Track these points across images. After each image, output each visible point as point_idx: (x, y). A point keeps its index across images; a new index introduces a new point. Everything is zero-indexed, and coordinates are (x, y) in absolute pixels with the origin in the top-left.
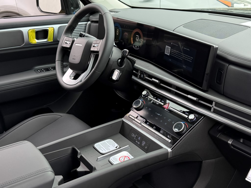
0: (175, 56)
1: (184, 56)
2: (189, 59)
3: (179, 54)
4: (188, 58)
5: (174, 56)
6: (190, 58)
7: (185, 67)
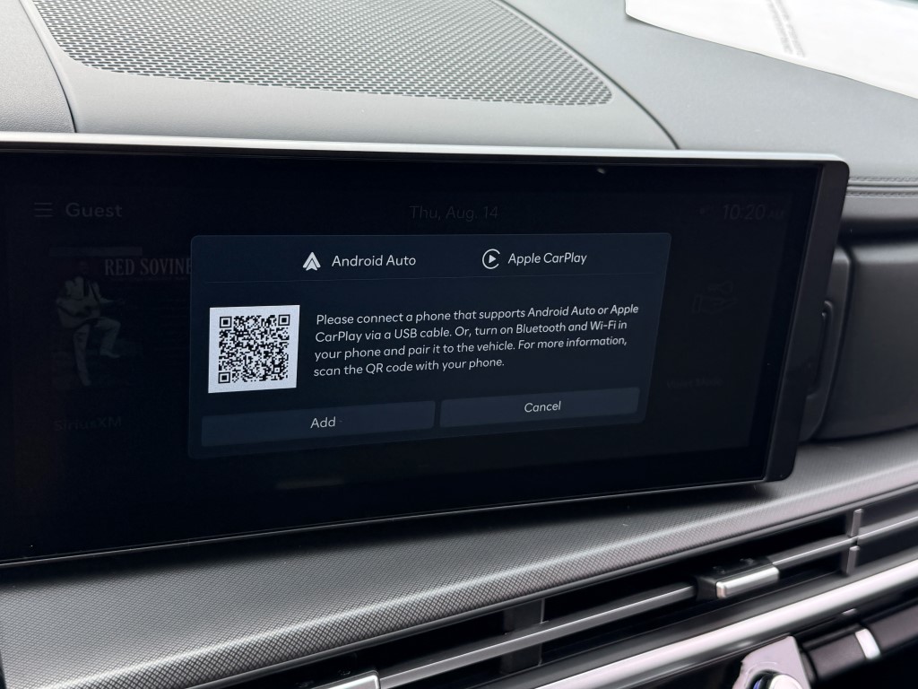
0: (397, 368)
1: (520, 329)
2: (589, 334)
3: (446, 333)
4: (573, 328)
5: (378, 368)
6: (605, 318)
7: (556, 407)
